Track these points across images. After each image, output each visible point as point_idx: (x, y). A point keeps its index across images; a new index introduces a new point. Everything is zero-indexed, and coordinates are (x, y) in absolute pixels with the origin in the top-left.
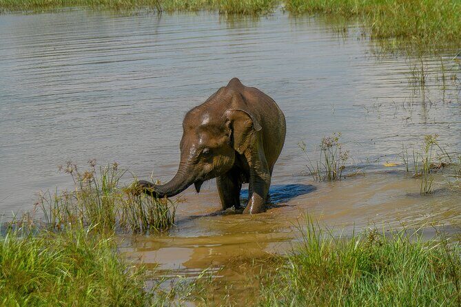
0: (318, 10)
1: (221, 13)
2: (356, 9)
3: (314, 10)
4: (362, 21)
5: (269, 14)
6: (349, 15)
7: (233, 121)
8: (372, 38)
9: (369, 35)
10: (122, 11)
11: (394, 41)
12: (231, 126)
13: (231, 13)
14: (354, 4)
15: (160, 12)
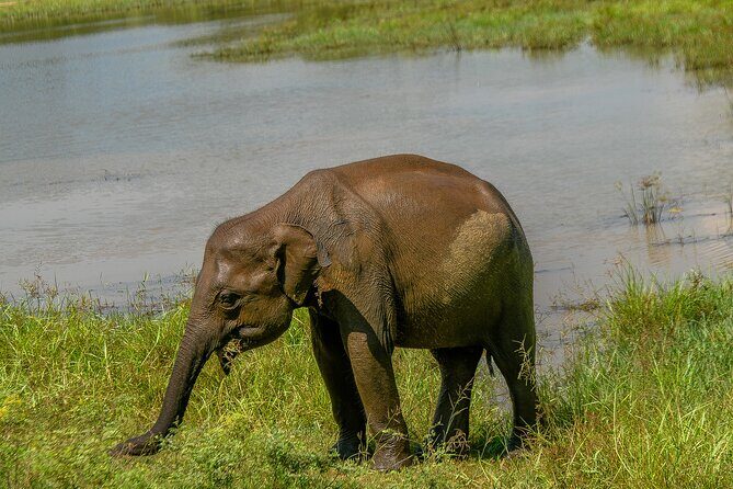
0: (628, 42)
1: (524, 49)
2: (668, 38)
3: (623, 43)
4: (675, 52)
5: (574, 47)
6: (660, 46)
7: (283, 247)
8: (687, 70)
9: (683, 67)
10: (419, 51)
11: (710, 72)
12: (281, 255)
13: (534, 49)
14: (665, 34)
15: (459, 49)
